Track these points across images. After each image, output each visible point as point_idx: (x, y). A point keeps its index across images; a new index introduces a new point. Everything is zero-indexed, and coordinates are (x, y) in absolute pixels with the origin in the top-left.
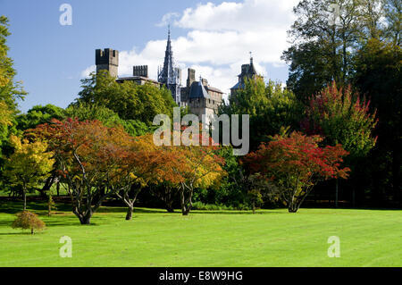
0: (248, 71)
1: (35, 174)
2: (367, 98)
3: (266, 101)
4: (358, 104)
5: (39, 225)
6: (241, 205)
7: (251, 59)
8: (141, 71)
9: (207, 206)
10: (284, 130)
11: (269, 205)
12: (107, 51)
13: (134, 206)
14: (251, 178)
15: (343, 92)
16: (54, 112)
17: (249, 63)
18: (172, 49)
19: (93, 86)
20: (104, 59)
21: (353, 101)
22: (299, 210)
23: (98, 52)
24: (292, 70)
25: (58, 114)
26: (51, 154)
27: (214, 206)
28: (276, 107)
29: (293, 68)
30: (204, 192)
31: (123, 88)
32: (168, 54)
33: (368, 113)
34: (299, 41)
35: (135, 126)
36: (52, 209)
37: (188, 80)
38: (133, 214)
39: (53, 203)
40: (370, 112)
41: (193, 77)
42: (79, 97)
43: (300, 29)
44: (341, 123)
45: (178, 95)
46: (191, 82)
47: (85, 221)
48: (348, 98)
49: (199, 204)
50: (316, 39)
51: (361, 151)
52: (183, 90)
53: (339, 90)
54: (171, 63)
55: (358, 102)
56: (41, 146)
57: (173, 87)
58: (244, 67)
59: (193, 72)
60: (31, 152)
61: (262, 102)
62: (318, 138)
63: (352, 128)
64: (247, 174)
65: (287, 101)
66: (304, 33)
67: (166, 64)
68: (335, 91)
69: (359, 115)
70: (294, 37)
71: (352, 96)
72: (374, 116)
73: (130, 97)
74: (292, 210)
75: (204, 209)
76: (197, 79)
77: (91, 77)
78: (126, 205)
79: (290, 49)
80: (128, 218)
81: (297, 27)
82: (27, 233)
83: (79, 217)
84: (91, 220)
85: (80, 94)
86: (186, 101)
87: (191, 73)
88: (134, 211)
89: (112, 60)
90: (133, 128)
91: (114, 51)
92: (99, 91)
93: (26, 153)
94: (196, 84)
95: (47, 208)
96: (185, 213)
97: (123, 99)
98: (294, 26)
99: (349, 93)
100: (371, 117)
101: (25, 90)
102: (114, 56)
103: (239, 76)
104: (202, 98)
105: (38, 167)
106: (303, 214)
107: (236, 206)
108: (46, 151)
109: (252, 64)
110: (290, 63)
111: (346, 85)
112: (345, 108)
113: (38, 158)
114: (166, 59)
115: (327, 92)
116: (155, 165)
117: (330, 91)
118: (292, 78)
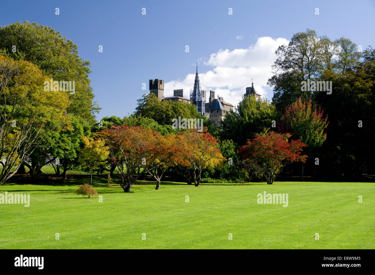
0: (250, 91)
1: (97, 161)
2: (322, 109)
3: (255, 111)
4: (315, 113)
5: (93, 193)
6: (237, 180)
7: (253, 84)
8: (179, 93)
9: (214, 181)
10: (266, 130)
11: (255, 179)
12: (156, 81)
13: (161, 180)
14: (244, 162)
15: (306, 104)
16: (116, 121)
17: (251, 86)
18: (199, 79)
19: (145, 103)
20: (154, 86)
21: (313, 111)
22: (274, 183)
23: (151, 81)
24: (276, 90)
25: (119, 122)
26: (108, 148)
27: (219, 180)
28: (261, 116)
29: (277, 89)
30: (213, 171)
31: (163, 105)
32: (197, 81)
33: (322, 118)
34: (280, 71)
35: (168, 129)
36: (110, 183)
37: (210, 99)
38: (160, 186)
39: (111, 179)
40: (323, 117)
41: (213, 96)
42: (136, 111)
43: (280, 64)
44: (305, 125)
45: (203, 108)
46: (212, 99)
47: (127, 190)
48: (309, 109)
49: (209, 179)
50: (290, 70)
51: (317, 143)
52: (206, 105)
53: (303, 103)
54: (199, 87)
55: (316, 110)
56: (101, 143)
57: (200, 103)
58: (248, 89)
59: (214, 93)
60: (94, 146)
61: (252, 112)
62: (289, 135)
63: (312, 128)
64: (241, 159)
65: (269, 111)
66: (283, 67)
67: (195, 88)
68: (301, 104)
69: (317, 120)
70: (276, 69)
71: (312, 107)
72: (326, 120)
73: (167, 110)
74: (270, 183)
75: (212, 182)
76: (216, 98)
77: (143, 98)
78: (156, 180)
79: (274, 78)
80: (157, 188)
81: (278, 63)
82: (86, 198)
83: (123, 187)
84: (131, 190)
85: (137, 109)
86: (208, 112)
87: (212, 93)
88: (162, 184)
89: (160, 86)
90: (167, 130)
91: (161, 81)
92: (148, 107)
93: (91, 147)
94: (215, 101)
95: (107, 182)
96: (196, 185)
97: (162, 112)
98: (276, 63)
99: (310, 106)
100: (324, 121)
101: (100, 107)
102: (161, 83)
103: (245, 95)
104: (219, 110)
105: (99, 156)
106: (277, 185)
107: (234, 180)
108: (104, 147)
109: (253, 87)
110: (274, 86)
111: (308, 100)
112: (308, 115)
113: (98, 150)
114: (195, 85)
115: (296, 105)
116: (171, 154)
117: (298, 104)
118: (275, 96)
